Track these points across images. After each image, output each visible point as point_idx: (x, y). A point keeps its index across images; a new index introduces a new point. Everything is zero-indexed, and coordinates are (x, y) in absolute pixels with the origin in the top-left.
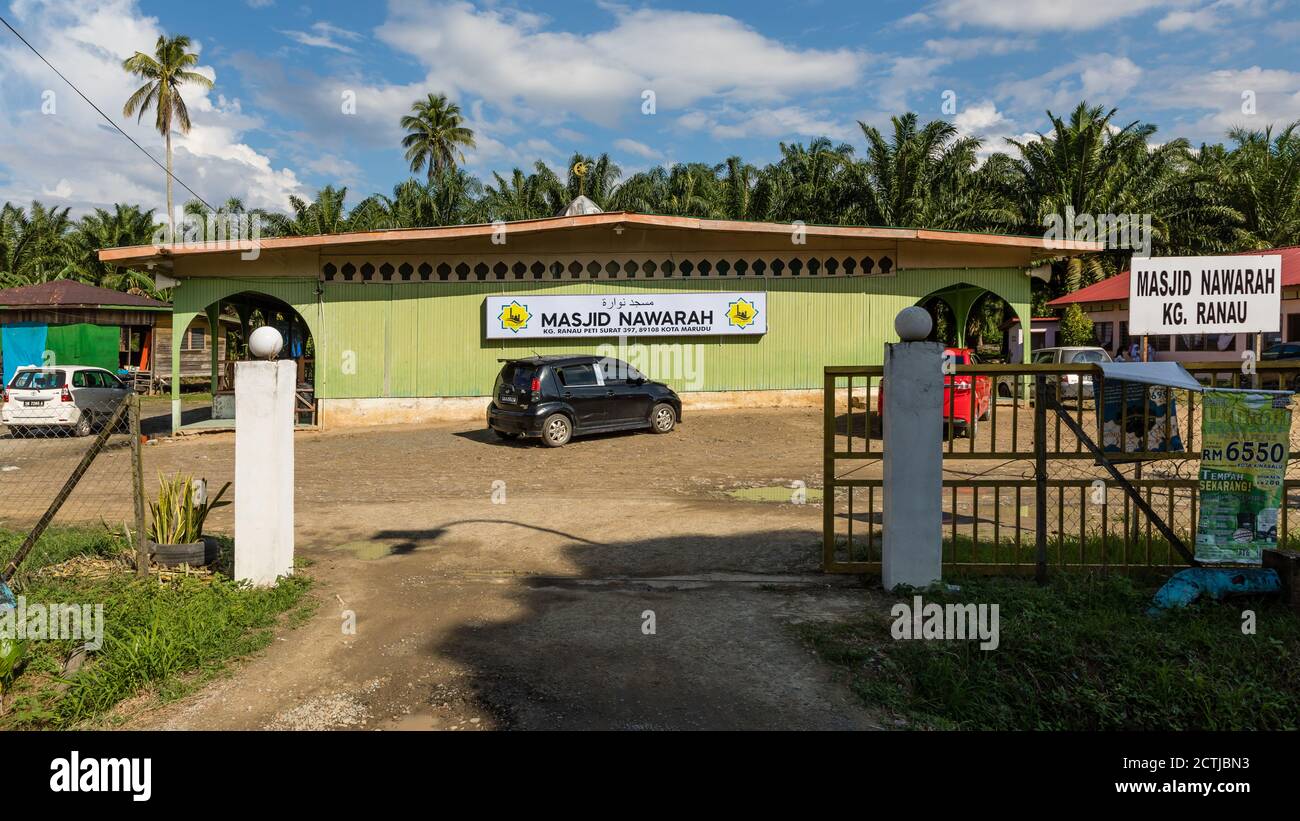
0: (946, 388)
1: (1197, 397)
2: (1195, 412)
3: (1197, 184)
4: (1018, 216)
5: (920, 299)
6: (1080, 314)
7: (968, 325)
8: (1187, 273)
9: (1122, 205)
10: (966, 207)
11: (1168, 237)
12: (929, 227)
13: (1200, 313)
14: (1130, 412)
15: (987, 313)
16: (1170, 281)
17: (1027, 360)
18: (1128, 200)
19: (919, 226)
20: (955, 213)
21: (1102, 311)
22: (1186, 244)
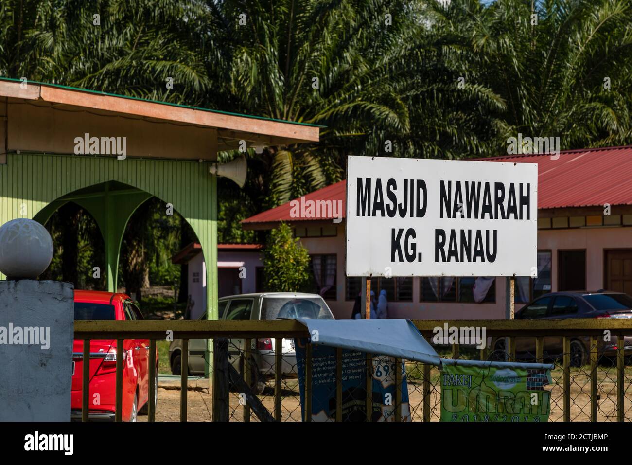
0: (77, 360)
1: (435, 373)
2: (432, 396)
3: (445, 48)
4: (201, 74)
5: (45, 204)
6: (290, 240)
7: (125, 253)
8: (421, 184)
9: (347, 71)
10: (121, 53)
11: (408, 126)
12: (63, 83)
13: (439, 246)
14: (346, 398)
15: (156, 233)
16: (399, 193)
17: (213, 313)
18: (356, 64)
19: (45, 79)
20: (105, 61)
21: (322, 236)
22: (432, 139)
